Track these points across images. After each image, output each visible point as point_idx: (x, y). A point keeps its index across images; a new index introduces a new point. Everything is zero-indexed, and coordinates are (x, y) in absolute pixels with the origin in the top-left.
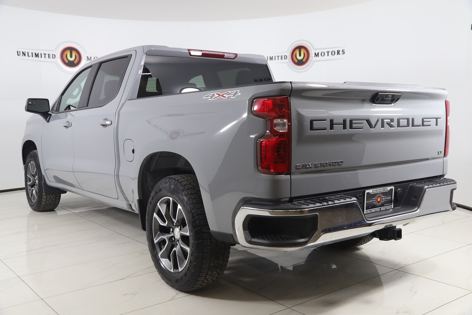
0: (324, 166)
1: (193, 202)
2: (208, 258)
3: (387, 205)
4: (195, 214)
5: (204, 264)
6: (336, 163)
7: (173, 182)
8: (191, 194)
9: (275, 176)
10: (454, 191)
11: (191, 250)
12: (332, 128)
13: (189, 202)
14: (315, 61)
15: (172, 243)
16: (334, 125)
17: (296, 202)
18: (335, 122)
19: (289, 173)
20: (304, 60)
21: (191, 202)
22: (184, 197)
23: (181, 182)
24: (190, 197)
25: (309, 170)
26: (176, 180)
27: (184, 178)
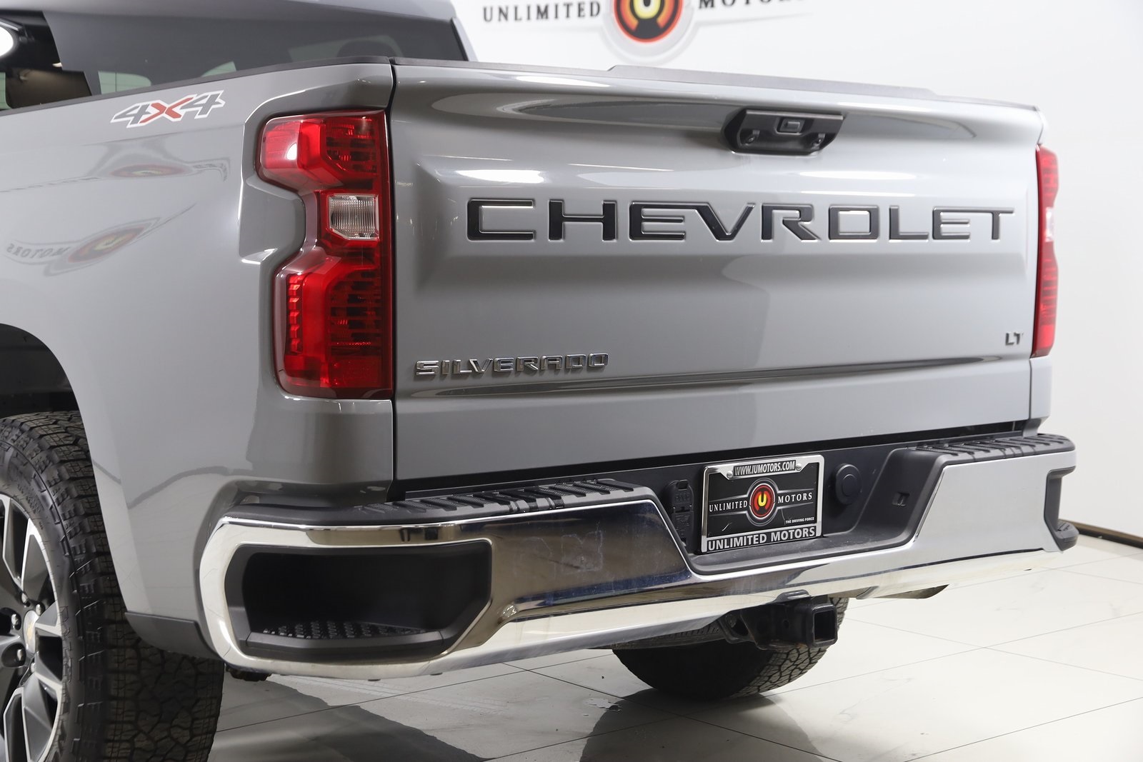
0: (529, 371)
1: (75, 510)
2: (125, 719)
3: (794, 521)
4: (79, 553)
5: (110, 741)
6: (577, 360)
7: (15, 438)
8: (72, 479)
9: (335, 401)
10: (1066, 480)
11: (65, 689)
12: (556, 232)
13: (63, 509)
14: (700, 24)
15: (14, 668)
16: (567, 223)
17: (417, 500)
18: (569, 210)
19: (388, 391)
20: (662, 20)
21: (71, 508)
22: (46, 492)
23: (42, 436)
24: (68, 491)
25: (470, 382)
26: (22, 431)
27: (55, 423)
